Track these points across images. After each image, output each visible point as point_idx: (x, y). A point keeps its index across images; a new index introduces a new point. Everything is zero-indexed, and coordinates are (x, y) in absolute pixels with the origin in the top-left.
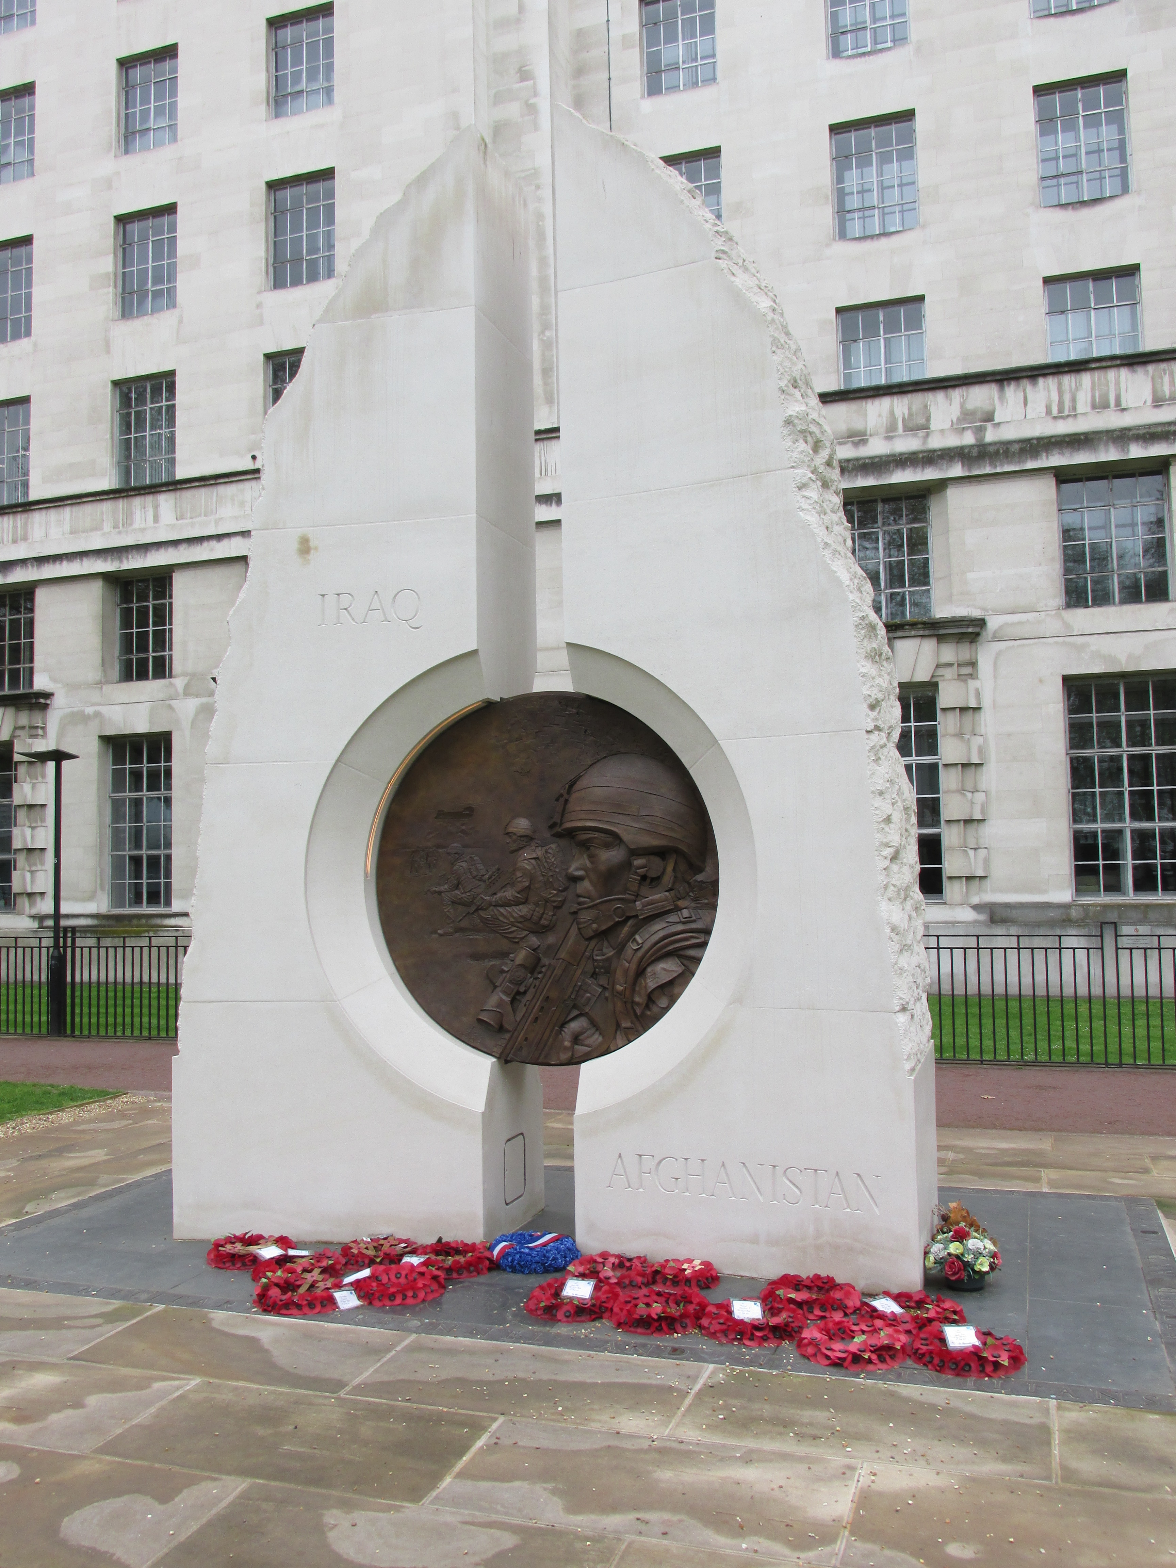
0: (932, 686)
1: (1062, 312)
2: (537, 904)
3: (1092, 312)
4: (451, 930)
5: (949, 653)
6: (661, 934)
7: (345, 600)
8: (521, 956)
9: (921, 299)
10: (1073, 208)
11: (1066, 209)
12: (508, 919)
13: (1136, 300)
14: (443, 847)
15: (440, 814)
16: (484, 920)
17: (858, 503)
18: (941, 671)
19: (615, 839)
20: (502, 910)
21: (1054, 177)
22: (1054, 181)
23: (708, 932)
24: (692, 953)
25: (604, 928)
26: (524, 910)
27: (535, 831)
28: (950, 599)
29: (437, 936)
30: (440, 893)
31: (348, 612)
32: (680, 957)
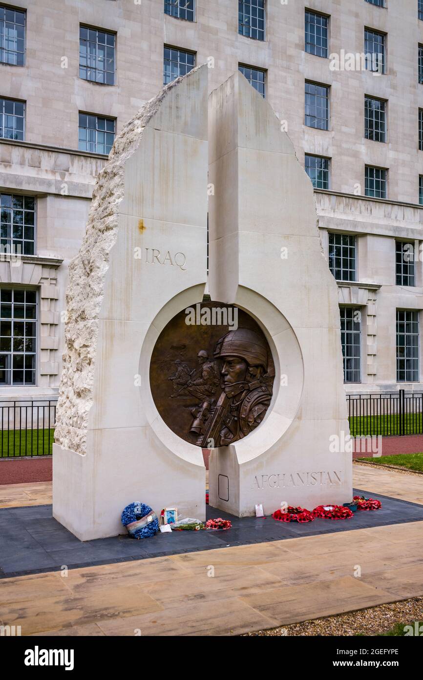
0: (38, 288)
1: (85, 128)
2: (211, 385)
3: (97, 132)
4: (176, 396)
5: (47, 273)
6: (257, 396)
7: (156, 252)
8: (205, 405)
9: (25, 102)
10: (93, 84)
11: (90, 83)
12: (200, 390)
13: (113, 131)
14: (173, 361)
15: (173, 347)
16: (190, 392)
17: (14, 195)
18: (42, 281)
19: (243, 360)
20: (198, 387)
21: (85, 66)
22: (85, 68)
23: (271, 395)
24: (266, 402)
25: (237, 394)
26: (206, 387)
27: (208, 356)
28: (46, 248)
29: (170, 398)
30: (172, 380)
31: (157, 258)
32: (263, 404)
